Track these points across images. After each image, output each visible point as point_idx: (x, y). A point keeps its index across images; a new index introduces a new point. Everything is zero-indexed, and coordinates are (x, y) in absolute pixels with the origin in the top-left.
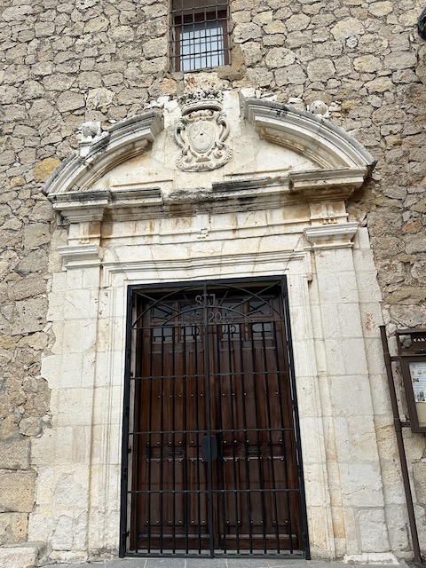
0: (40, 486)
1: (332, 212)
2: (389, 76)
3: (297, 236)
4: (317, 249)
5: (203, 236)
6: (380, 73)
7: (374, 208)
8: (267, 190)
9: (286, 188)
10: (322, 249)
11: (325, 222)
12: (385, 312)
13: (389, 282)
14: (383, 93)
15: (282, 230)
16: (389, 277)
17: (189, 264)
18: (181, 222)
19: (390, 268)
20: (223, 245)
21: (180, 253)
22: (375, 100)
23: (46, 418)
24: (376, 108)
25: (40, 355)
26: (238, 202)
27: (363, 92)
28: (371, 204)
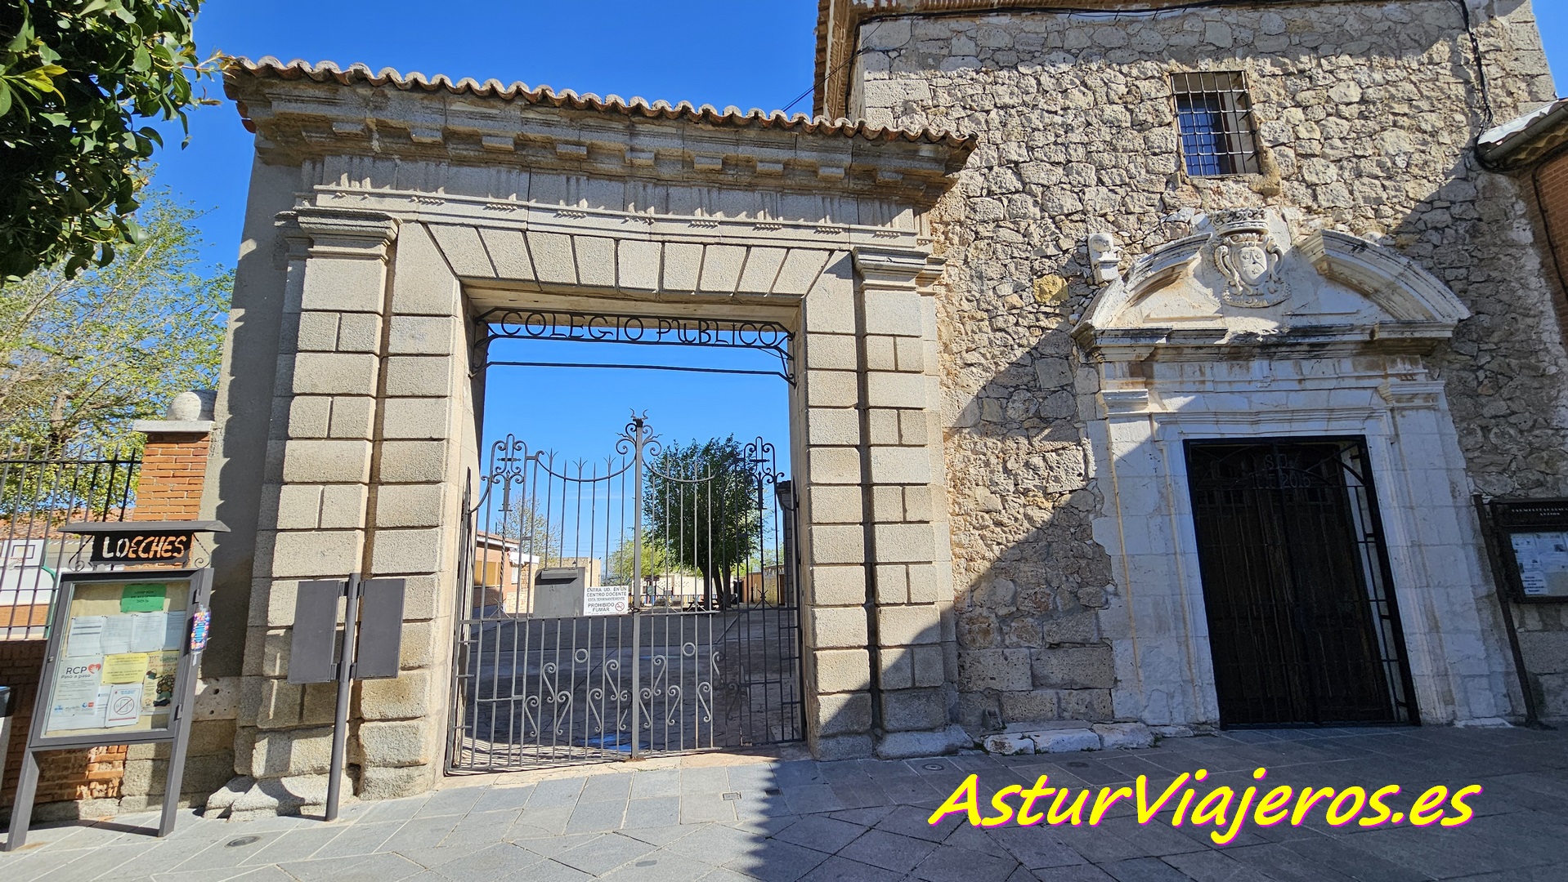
0: (1118, 661)
1: (1410, 367)
2: (1448, 208)
3: (1369, 392)
4: (1398, 408)
5: (1266, 385)
6: (1437, 204)
7: (1445, 363)
8: (1346, 338)
9: (1367, 338)
10: (1404, 409)
11: (1404, 378)
12: (1470, 480)
13: (1469, 447)
14: (1443, 229)
15: (1353, 383)
16: (1470, 442)
17: (1256, 417)
18: (1237, 368)
19: (1471, 432)
20: (1287, 397)
21: (1240, 404)
22: (1435, 238)
23: (1110, 588)
24: (1435, 246)
25: (1087, 516)
26: (1307, 348)
27: (1421, 226)
28: (1443, 360)
